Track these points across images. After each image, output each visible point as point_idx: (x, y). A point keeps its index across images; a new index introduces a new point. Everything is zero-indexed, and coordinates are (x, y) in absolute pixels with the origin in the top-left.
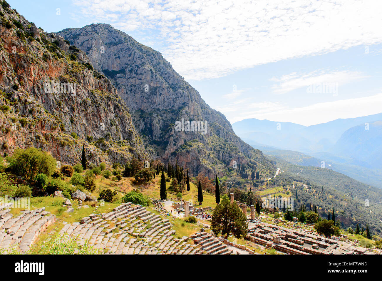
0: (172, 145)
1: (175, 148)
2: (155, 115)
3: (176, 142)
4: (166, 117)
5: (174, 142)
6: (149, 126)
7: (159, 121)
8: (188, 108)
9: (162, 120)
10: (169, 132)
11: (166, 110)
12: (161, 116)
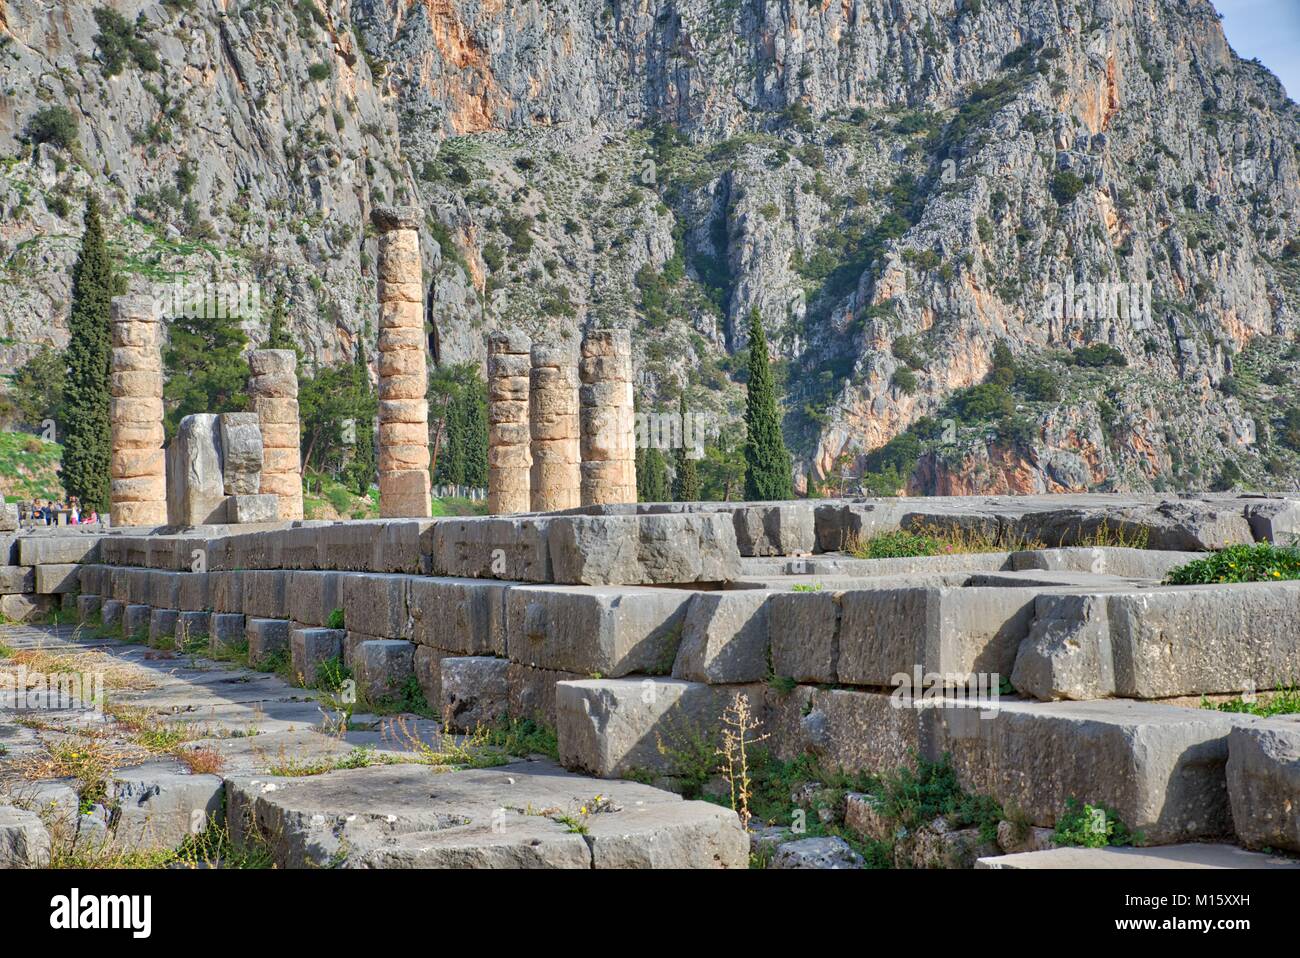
0: (879, 386)
1: (907, 410)
2: (755, 157)
3: (915, 364)
4: (852, 171)
5: (893, 365)
6: (706, 248)
7: (791, 198)
8: (1057, 90)
9: (816, 188)
10: (863, 279)
11: (858, 116)
12: (811, 158)
